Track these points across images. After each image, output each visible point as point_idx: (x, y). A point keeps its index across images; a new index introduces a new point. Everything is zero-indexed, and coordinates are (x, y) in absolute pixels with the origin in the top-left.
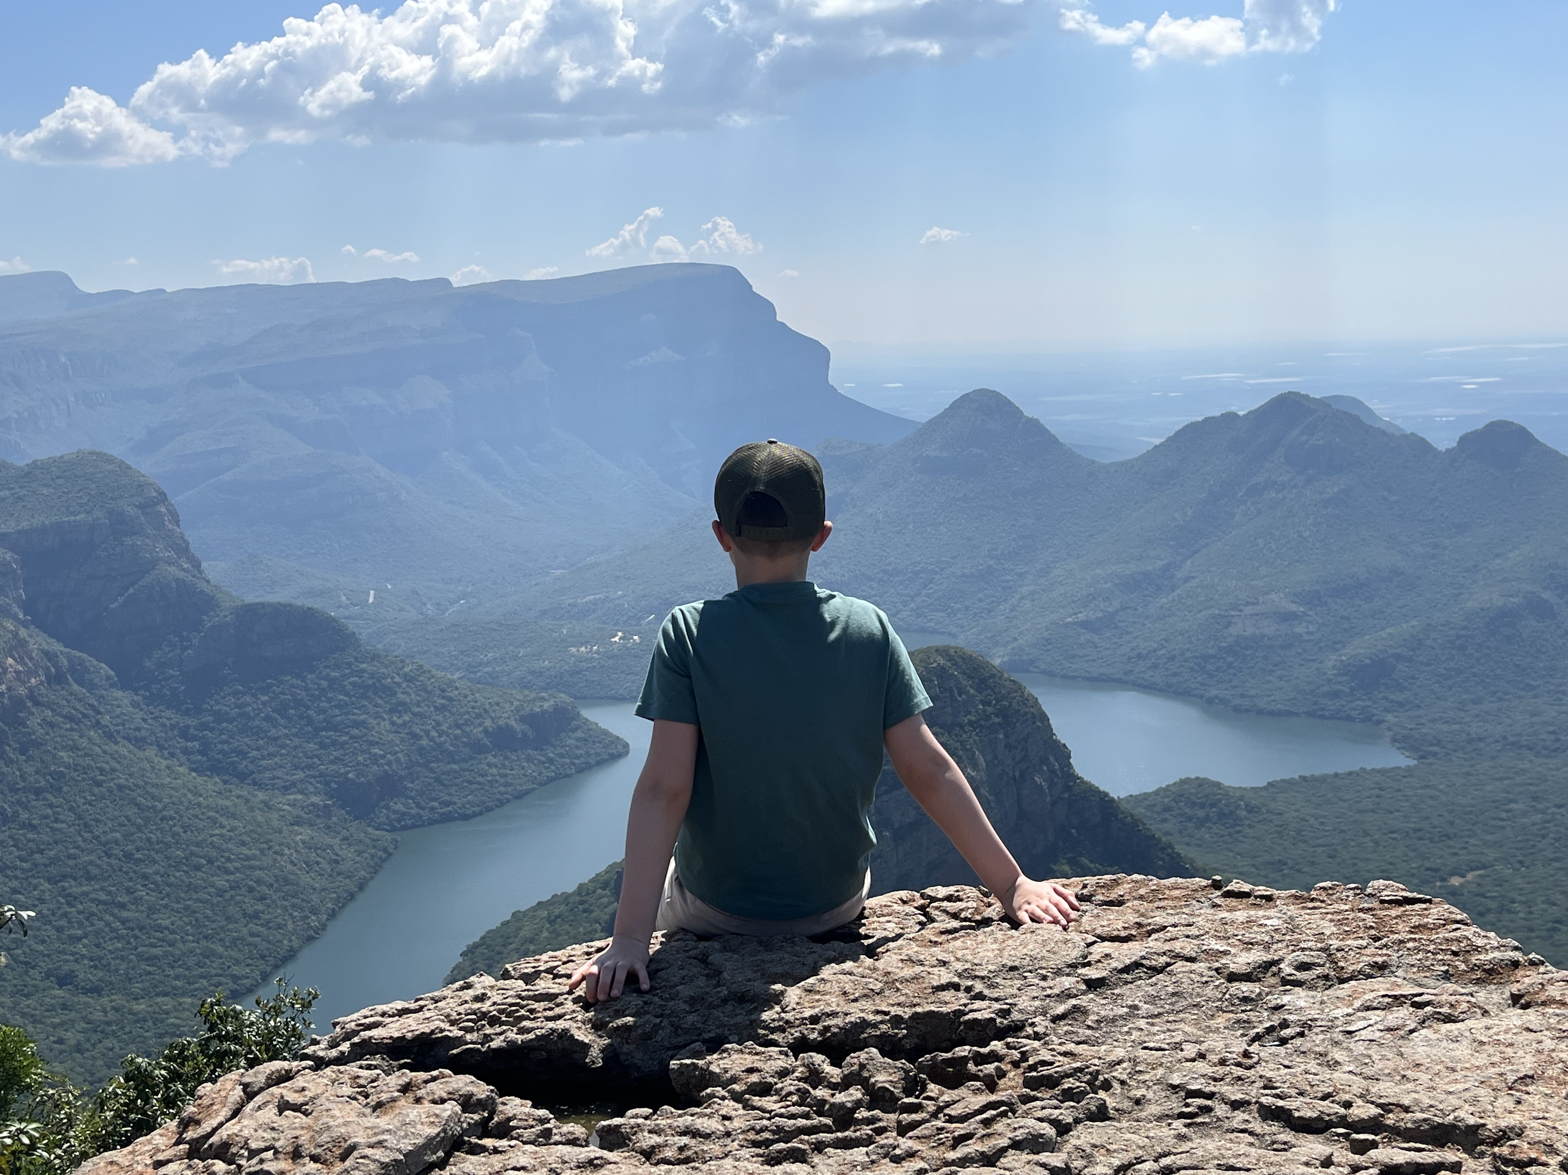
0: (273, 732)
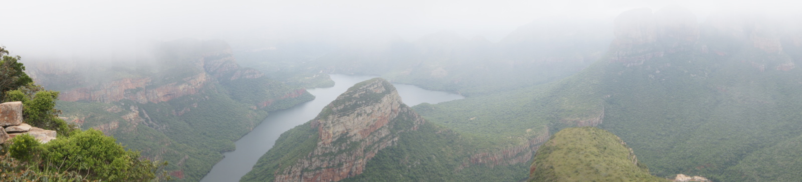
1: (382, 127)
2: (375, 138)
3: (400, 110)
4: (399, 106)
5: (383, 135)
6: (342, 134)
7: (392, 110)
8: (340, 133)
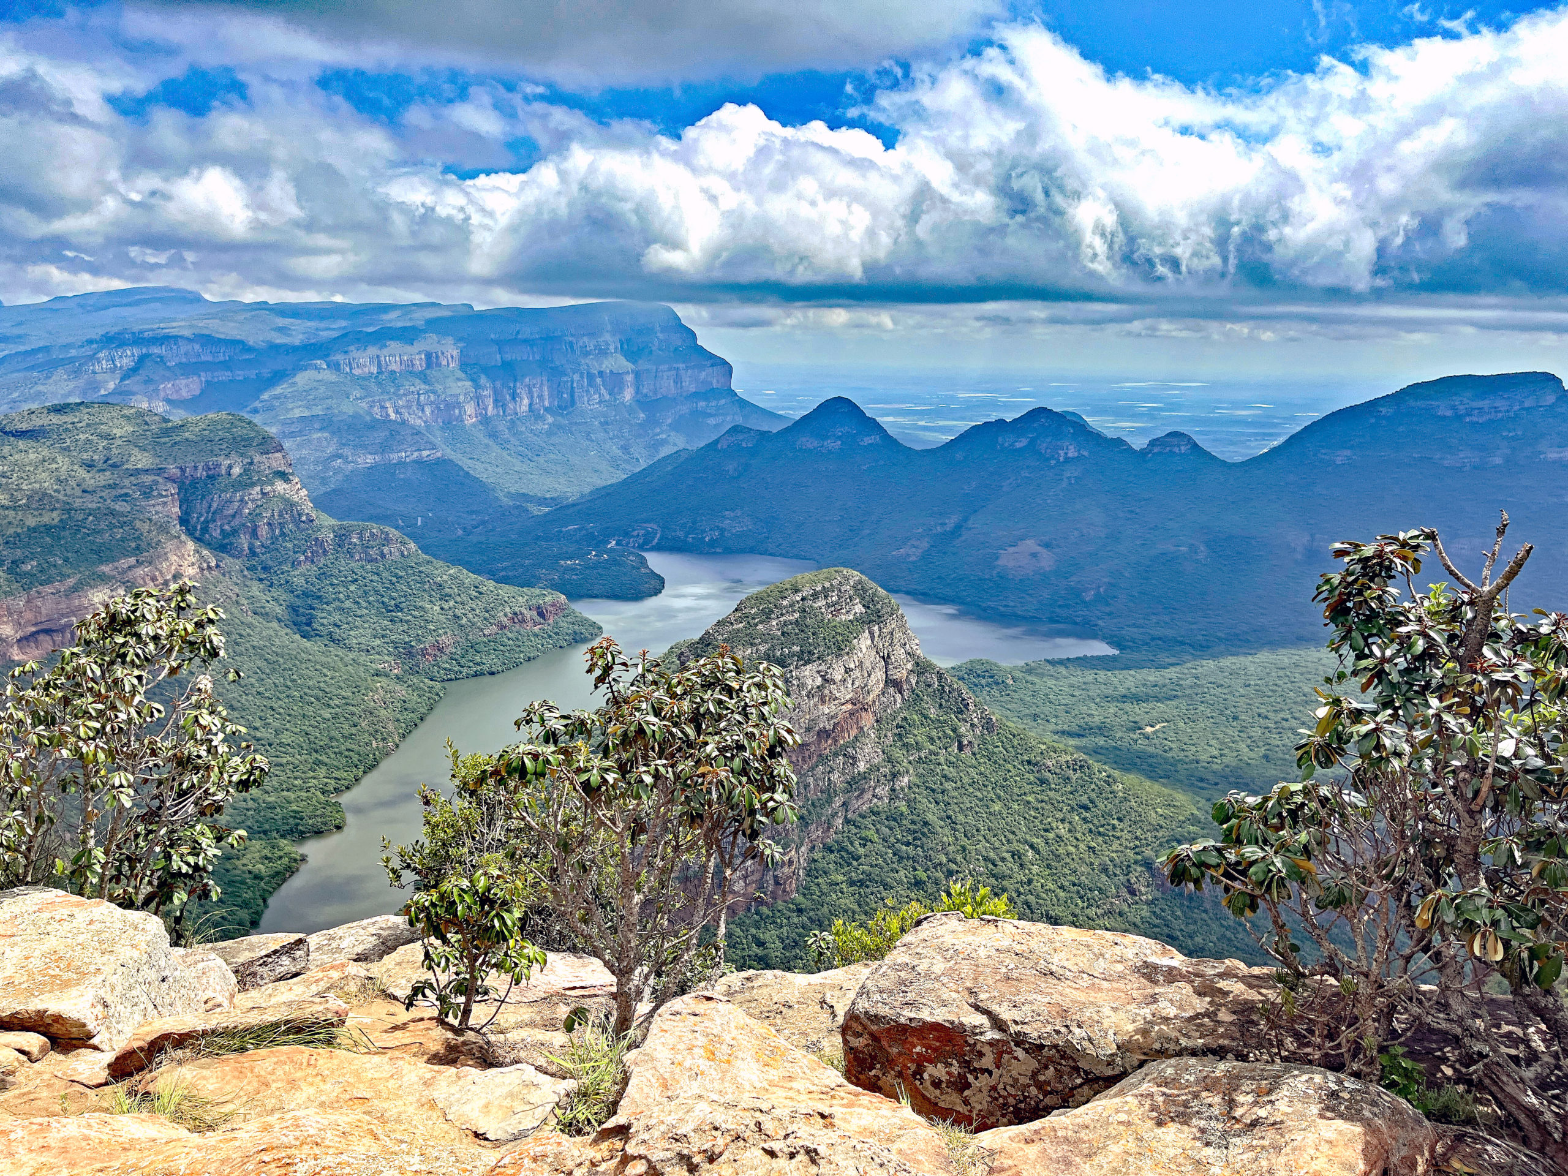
0: (359, 613)
3: (914, 680)
5: (863, 767)
7: (888, 681)
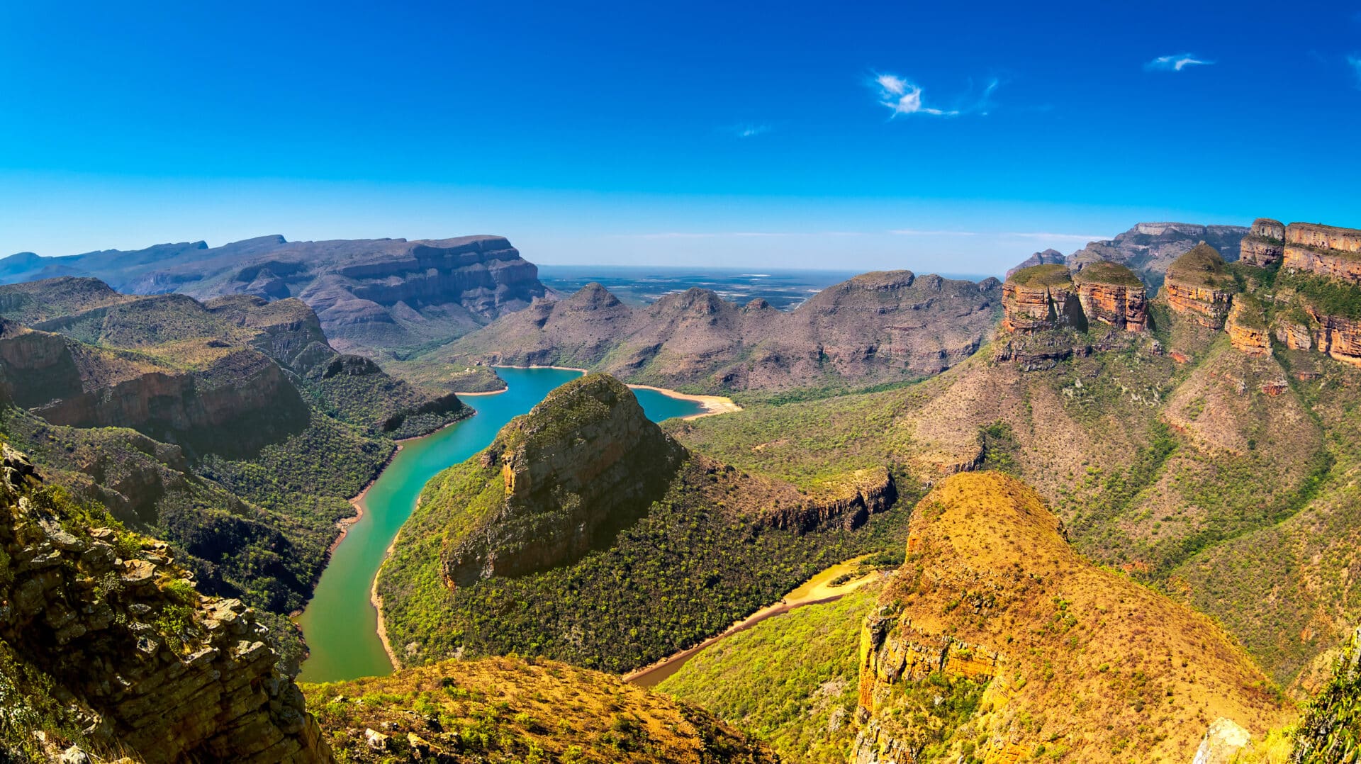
1: (615, 463)
2: (605, 484)
3: (642, 431)
4: (640, 424)
5: (618, 478)
6: (546, 478)
7: (629, 433)
8: (543, 477)
